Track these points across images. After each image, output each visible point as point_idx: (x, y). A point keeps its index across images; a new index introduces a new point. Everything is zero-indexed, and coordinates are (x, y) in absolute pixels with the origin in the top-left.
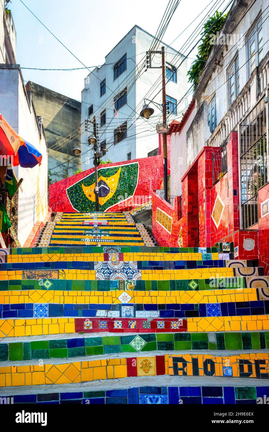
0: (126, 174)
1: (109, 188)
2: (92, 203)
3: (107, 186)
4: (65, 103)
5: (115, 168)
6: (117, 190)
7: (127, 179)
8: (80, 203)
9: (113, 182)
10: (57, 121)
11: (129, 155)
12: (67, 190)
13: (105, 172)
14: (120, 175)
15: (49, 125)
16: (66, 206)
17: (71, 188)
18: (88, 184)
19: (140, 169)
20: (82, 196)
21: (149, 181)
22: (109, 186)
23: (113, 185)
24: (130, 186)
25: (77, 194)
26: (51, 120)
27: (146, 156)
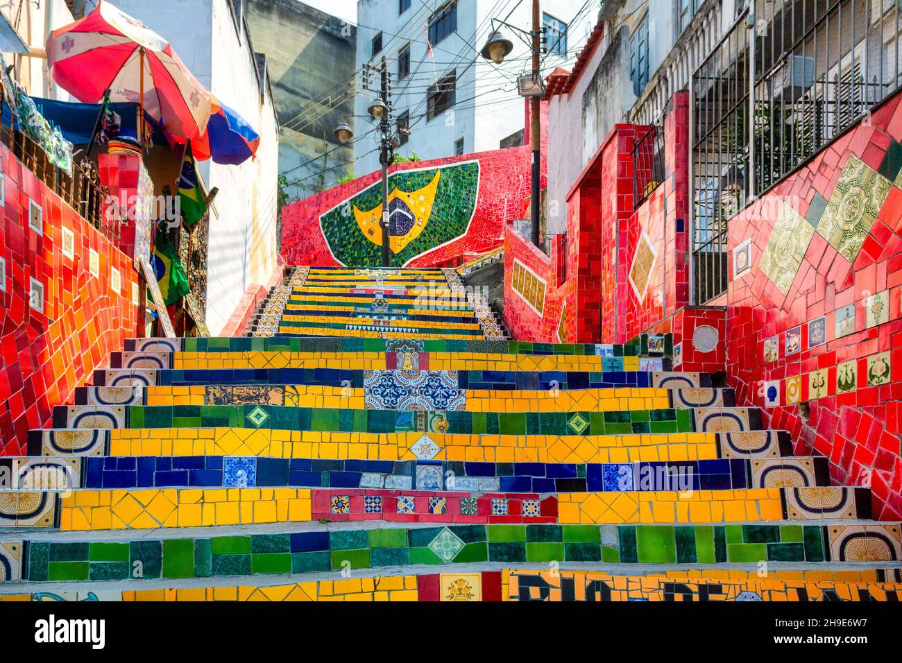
0: (451, 185)
1: (413, 215)
2: (375, 248)
3: (408, 210)
4: (320, 27)
5: (428, 172)
6: (430, 221)
7: (453, 198)
8: (350, 247)
9: (421, 203)
10: (302, 67)
11: (460, 144)
12: (322, 218)
13: (405, 181)
14: (439, 187)
15: (285, 75)
16: (319, 253)
17: (330, 213)
18: (367, 207)
19: (482, 174)
20: (354, 233)
21: (502, 201)
22: (413, 210)
23: (423, 210)
24: (460, 212)
25: (344, 228)
26: (290, 63)
27: (497, 147)
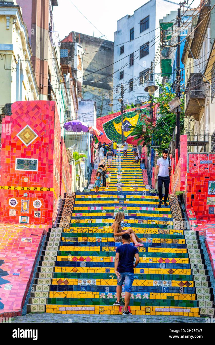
2: (120, 135)
3: (130, 124)
4: (100, 45)
8: (112, 134)
9: (134, 121)
12: (103, 125)
13: (129, 115)
14: (139, 116)
17: (106, 124)
18: (117, 122)
20: (114, 130)
23: (134, 123)
25: (110, 128)
